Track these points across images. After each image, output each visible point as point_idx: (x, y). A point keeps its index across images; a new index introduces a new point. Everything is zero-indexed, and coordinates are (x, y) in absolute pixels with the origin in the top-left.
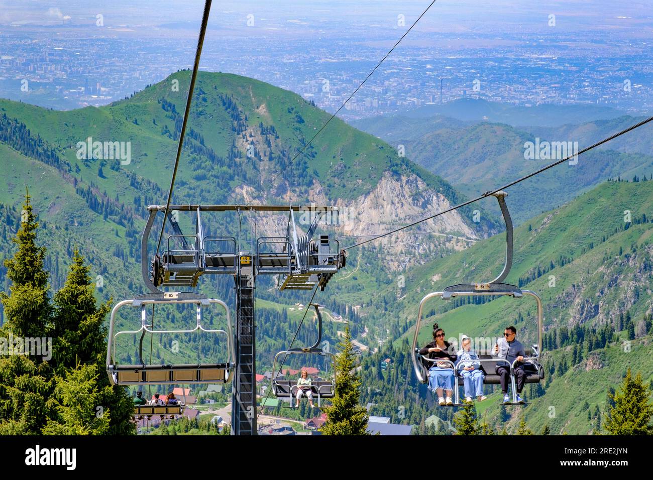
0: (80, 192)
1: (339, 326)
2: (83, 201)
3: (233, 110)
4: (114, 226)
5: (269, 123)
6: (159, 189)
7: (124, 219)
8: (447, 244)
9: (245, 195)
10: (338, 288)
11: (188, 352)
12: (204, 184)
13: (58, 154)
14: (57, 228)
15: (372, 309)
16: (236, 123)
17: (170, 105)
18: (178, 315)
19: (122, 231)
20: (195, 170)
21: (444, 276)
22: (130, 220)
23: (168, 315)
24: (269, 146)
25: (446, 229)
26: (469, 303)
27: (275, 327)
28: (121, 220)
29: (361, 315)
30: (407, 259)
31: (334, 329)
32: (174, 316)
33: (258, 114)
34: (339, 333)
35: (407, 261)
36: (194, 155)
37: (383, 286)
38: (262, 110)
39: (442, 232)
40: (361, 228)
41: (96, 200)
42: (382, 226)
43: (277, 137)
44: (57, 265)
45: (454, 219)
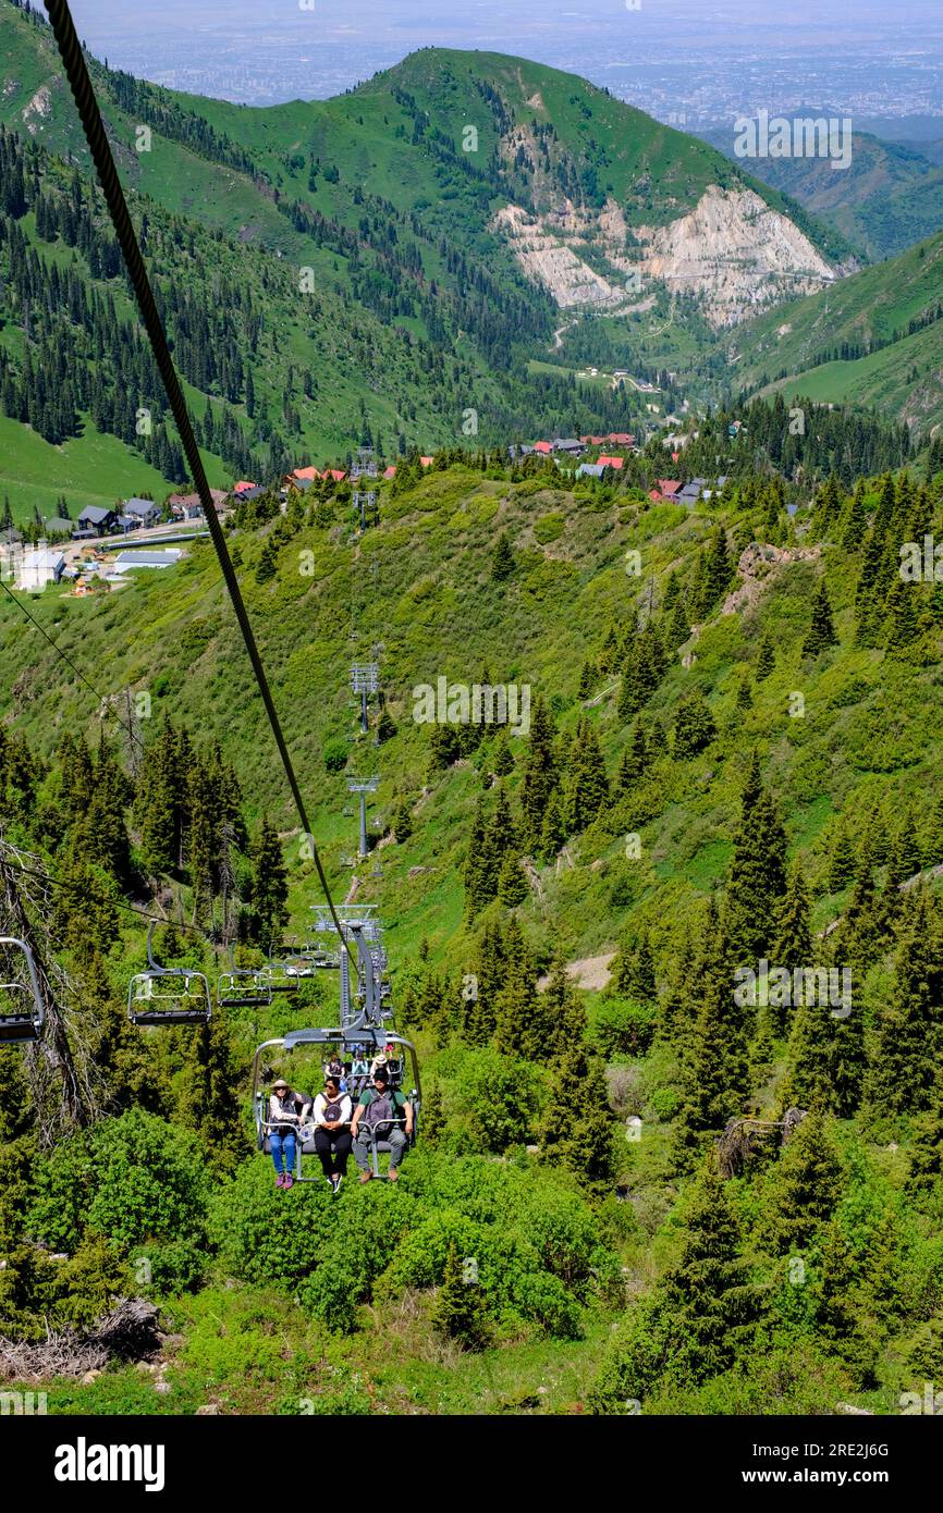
0: (283, 208)
1: (648, 398)
2: (287, 222)
3: (494, 101)
4: (331, 256)
5: (545, 119)
6: (393, 210)
7: (346, 247)
8: (796, 287)
9: (513, 222)
10: (644, 349)
11: (437, 426)
12: (454, 205)
13: (252, 160)
14: (248, 249)
15: (691, 377)
16: (499, 120)
17: (407, 97)
18: (423, 376)
19: (344, 262)
20: (442, 187)
21: (795, 327)
22: (354, 248)
23: (410, 374)
24: (546, 152)
25: (792, 266)
26: (836, 358)
27: (560, 396)
28: (340, 247)
29: (680, 384)
30: (739, 308)
31: (643, 402)
32: (417, 377)
33: (530, 107)
34: (649, 406)
35: (739, 312)
36: (442, 165)
37: (707, 345)
38: (535, 102)
39: (789, 269)
40: (675, 266)
41: (306, 219)
42: (705, 264)
43: (556, 139)
44: (249, 302)
45: (805, 253)
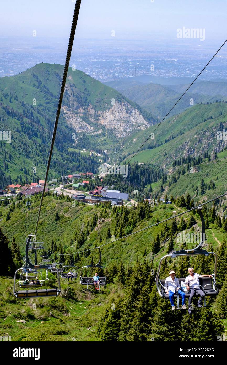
0: (3, 108)
1: (99, 158)
2: (4, 111)
3: (59, 78)
4: (16, 120)
5: (73, 83)
6: (32, 107)
8: (139, 127)
10: (99, 144)
12: (49, 105)
15: (111, 152)
17: (36, 76)
18: (40, 154)
19: (19, 122)
20: (45, 100)
21: (137, 139)
22: (22, 119)
23: (36, 153)
24: (73, 91)
25: (138, 122)
26: (147, 149)
27: (76, 158)
28: (18, 118)
29: (108, 154)
30: (124, 133)
32: (39, 154)
33: (69, 79)
34: (100, 160)
36: (45, 94)
37: (115, 143)
40: (107, 122)
41: (9, 111)
42: (115, 121)
43: (76, 88)
45: (141, 118)
